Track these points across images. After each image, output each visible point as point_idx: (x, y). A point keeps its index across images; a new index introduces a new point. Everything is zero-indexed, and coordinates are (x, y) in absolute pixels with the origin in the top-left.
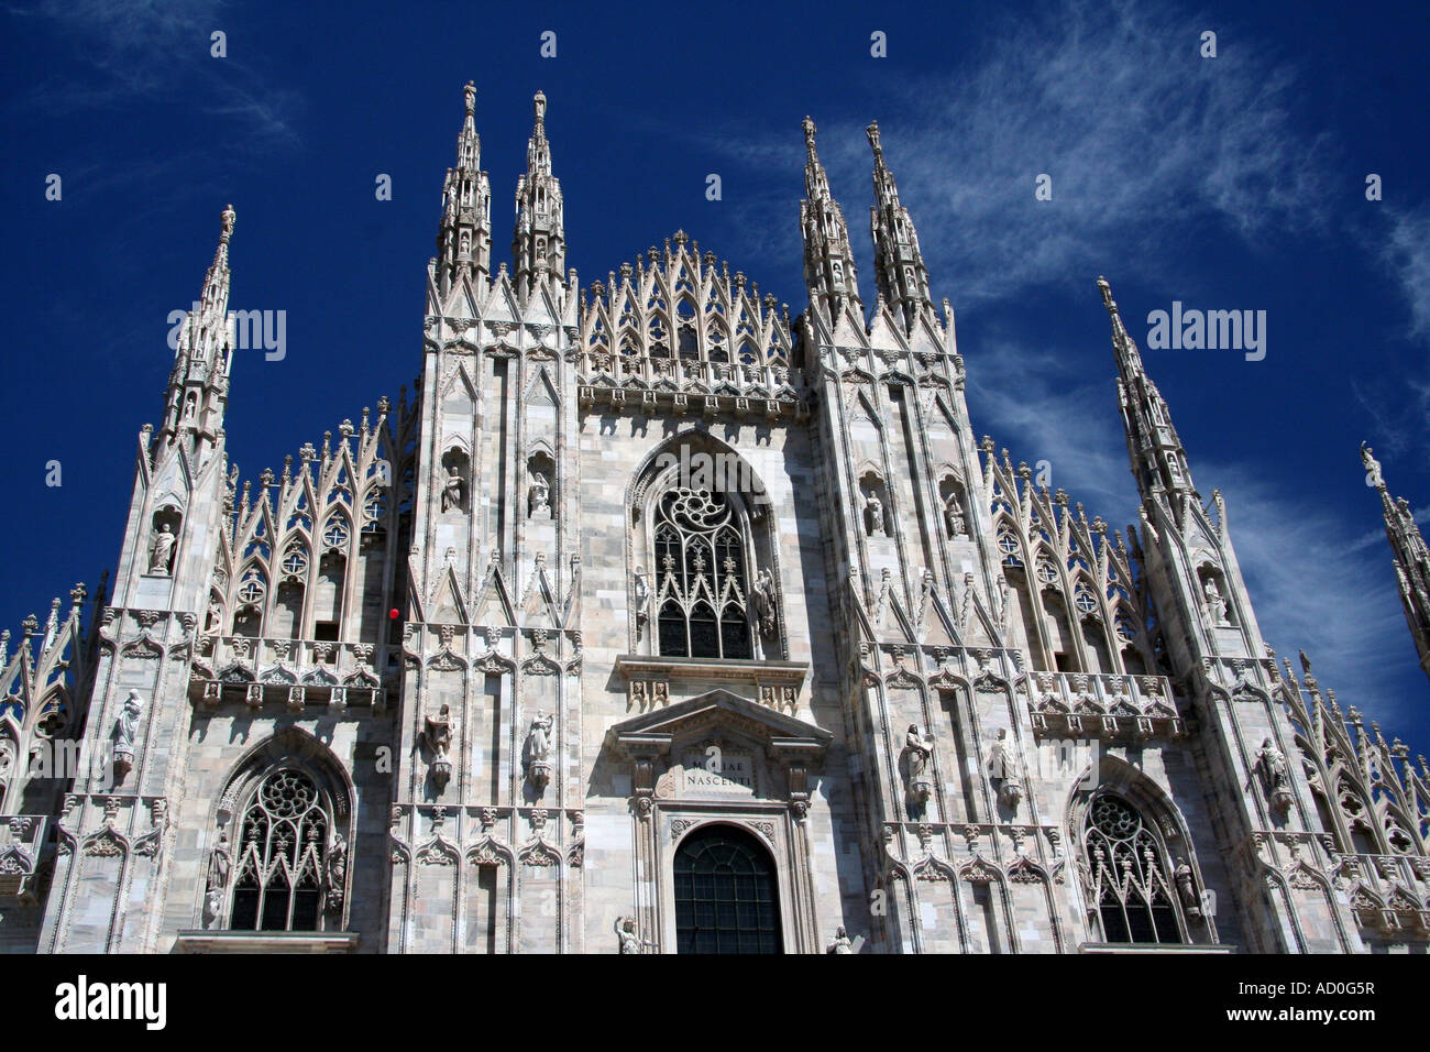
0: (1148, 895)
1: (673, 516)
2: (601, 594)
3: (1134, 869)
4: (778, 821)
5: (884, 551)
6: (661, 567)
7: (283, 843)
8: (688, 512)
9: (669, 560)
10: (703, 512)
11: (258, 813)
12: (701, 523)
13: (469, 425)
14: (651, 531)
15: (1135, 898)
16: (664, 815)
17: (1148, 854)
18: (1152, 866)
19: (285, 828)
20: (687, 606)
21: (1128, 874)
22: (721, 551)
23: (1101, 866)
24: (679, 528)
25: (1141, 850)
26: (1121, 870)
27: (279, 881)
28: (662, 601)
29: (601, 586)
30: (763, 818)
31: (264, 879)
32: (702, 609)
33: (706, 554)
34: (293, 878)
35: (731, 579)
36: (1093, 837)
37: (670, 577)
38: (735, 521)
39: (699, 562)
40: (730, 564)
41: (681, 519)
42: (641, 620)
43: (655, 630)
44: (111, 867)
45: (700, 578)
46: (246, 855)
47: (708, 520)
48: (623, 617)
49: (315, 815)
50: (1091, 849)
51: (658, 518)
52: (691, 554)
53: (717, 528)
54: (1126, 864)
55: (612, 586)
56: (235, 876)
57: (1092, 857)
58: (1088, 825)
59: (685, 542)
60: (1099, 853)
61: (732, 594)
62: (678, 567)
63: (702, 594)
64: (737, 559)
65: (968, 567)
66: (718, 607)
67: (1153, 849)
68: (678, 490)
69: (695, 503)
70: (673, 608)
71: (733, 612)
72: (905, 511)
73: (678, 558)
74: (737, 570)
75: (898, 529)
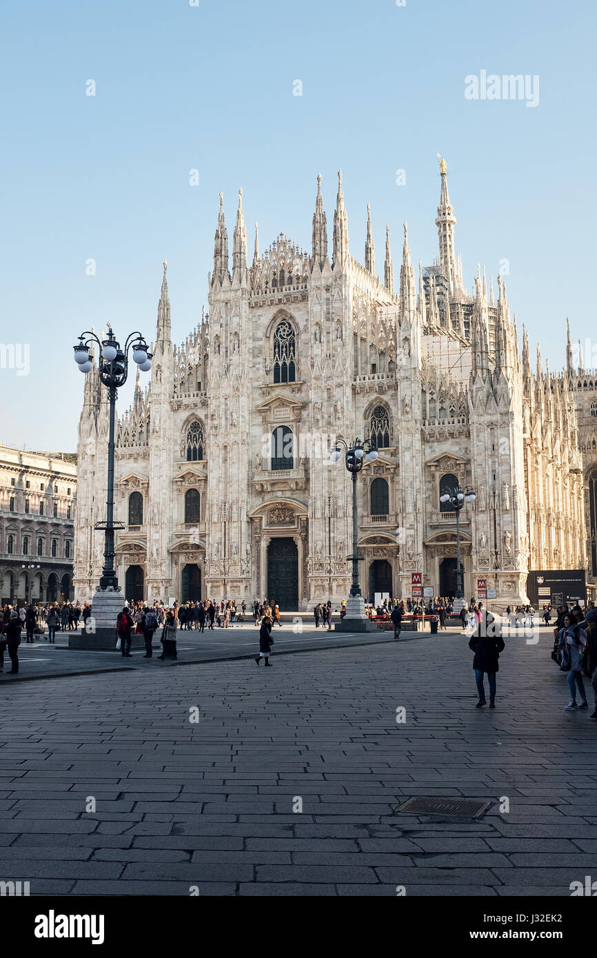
0: (383, 433)
1: (278, 336)
2: (257, 366)
3: (381, 427)
4: (294, 424)
5: (318, 348)
6: (275, 352)
7: (195, 439)
8: (282, 334)
9: (277, 350)
10: (286, 333)
11: (190, 433)
12: (285, 337)
14: (272, 341)
15: (380, 434)
16: (269, 426)
17: (386, 422)
18: (386, 425)
19: (195, 435)
20: (280, 363)
21: (380, 428)
22: (290, 344)
23: (373, 426)
24: (280, 339)
25: (384, 421)
26: (378, 427)
27: (195, 448)
28: (275, 363)
29: (257, 364)
30: (291, 423)
31: (192, 447)
32: (284, 364)
33: (286, 347)
34: (197, 447)
35: (292, 353)
36: (373, 418)
37: (277, 355)
38: (294, 335)
39: (284, 349)
40: (292, 348)
41: (281, 336)
42: (267, 372)
43: (272, 372)
44: (158, 453)
45: (284, 354)
46: (188, 443)
47: (287, 335)
48: (262, 372)
49: (201, 432)
51: (275, 337)
52: (282, 347)
53: (289, 337)
54: (380, 425)
55: (259, 364)
56: (187, 447)
57: (371, 424)
58: (372, 415)
59: (281, 343)
60: (373, 423)
61: (292, 358)
62: (279, 352)
63: (284, 359)
64: (294, 347)
65: (339, 349)
66: (288, 362)
67: (388, 420)
68: (280, 327)
69: (284, 331)
70: (277, 364)
71: (292, 363)
72: (325, 334)
73: (279, 349)
74: (294, 350)
75: (322, 340)
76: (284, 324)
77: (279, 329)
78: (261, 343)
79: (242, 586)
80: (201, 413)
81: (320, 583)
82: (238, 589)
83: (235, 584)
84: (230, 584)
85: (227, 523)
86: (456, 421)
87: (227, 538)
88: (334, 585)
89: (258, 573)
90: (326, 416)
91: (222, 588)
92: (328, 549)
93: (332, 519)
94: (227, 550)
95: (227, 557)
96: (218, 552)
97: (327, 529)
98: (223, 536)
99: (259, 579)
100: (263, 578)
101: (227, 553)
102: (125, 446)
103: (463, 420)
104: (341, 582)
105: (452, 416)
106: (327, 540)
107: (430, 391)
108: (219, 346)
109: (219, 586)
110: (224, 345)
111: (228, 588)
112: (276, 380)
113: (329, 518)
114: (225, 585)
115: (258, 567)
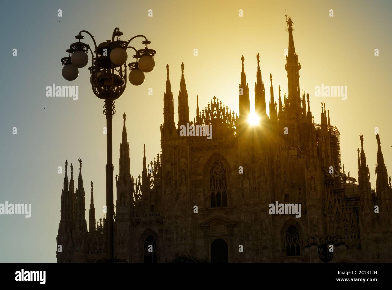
0: (295, 245)
1: (213, 172)
2: (198, 194)
3: (294, 240)
4: (228, 237)
6: (211, 184)
9: (213, 182)
10: (219, 170)
12: (219, 173)
13: (170, 165)
15: (293, 246)
16: (209, 239)
17: (297, 237)
18: (297, 239)
20: (216, 193)
21: (293, 241)
22: (223, 178)
23: (288, 240)
24: (215, 175)
25: (296, 236)
26: (291, 240)
28: (211, 192)
30: (226, 237)
32: (219, 193)
33: (220, 181)
35: (224, 185)
37: (213, 186)
38: (225, 172)
39: (218, 182)
40: (224, 181)
41: (215, 172)
42: (206, 198)
43: (210, 199)
45: (218, 186)
46: (145, 251)
47: (220, 172)
48: (202, 199)
50: (287, 236)
51: (211, 173)
52: (217, 181)
53: (222, 174)
54: (293, 239)
57: (287, 238)
58: (287, 232)
59: (215, 178)
60: (288, 237)
61: (224, 189)
62: (214, 184)
63: (219, 189)
64: (226, 181)
65: (262, 184)
66: (221, 192)
67: (298, 235)
68: (214, 165)
69: (218, 168)
70: (213, 193)
71: (224, 193)
72: (251, 173)
73: (214, 182)
74: (226, 183)
75: (250, 177)
76: (218, 164)
77: (213, 167)
78: (201, 177)
80: (156, 229)
86: (350, 237)
90: (254, 233)
102: (94, 253)
103: (355, 236)
105: (346, 233)
107: (329, 215)
108: (170, 179)
110: (174, 178)
112: (213, 205)
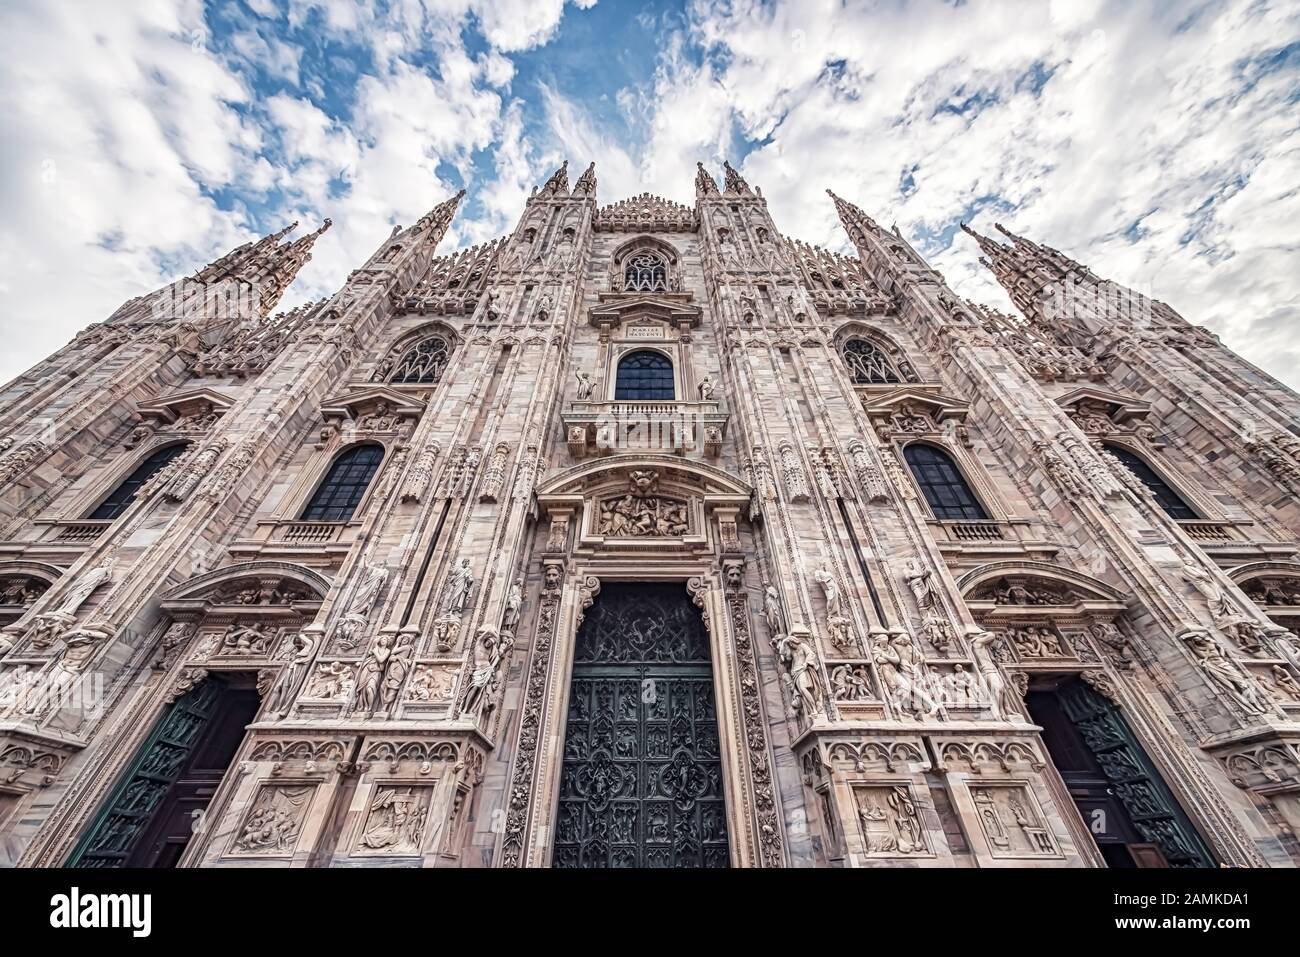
1: (635, 264)
3: (873, 365)
4: (675, 347)
6: (628, 278)
8: (642, 263)
9: (632, 277)
10: (649, 263)
12: (647, 266)
14: (624, 268)
16: (615, 345)
18: (883, 364)
19: (426, 358)
20: (638, 289)
21: (871, 367)
23: (855, 365)
24: (637, 268)
25: (876, 358)
26: (867, 365)
27: (416, 375)
28: (627, 287)
30: (667, 345)
31: (408, 375)
32: (645, 290)
33: (649, 275)
34: (422, 374)
35: (660, 281)
36: (848, 354)
37: (631, 281)
38: (663, 266)
39: (646, 277)
41: (640, 265)
45: (645, 281)
47: (652, 265)
49: (442, 353)
51: (629, 265)
52: (642, 274)
55: (601, 278)
58: (845, 350)
59: (639, 271)
60: (853, 360)
61: (660, 285)
63: (646, 285)
64: (663, 275)
66: (653, 289)
67: (883, 358)
69: (645, 261)
70: (631, 290)
71: (660, 290)
72: (739, 237)
73: (635, 276)
74: (663, 278)
76: (645, 256)
79: (446, 778)
81: (876, 771)
82: (419, 799)
83: (410, 770)
84: (379, 769)
85: (455, 506)
87: (439, 553)
88: (958, 779)
89: (532, 721)
90: (766, 317)
91: (326, 793)
92: (868, 602)
93: (850, 506)
94: (423, 596)
95: (412, 627)
96: (378, 603)
97: (844, 535)
98: (426, 542)
99: (529, 750)
100: (552, 745)
101: (418, 609)
104: (991, 771)
106: (855, 570)
109: (310, 783)
111: (362, 797)
113: (840, 501)
114: (350, 774)
115: (537, 693)
